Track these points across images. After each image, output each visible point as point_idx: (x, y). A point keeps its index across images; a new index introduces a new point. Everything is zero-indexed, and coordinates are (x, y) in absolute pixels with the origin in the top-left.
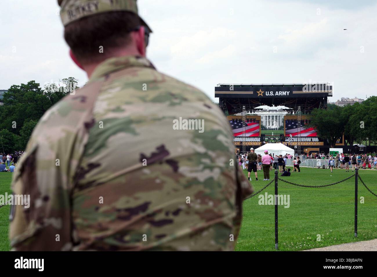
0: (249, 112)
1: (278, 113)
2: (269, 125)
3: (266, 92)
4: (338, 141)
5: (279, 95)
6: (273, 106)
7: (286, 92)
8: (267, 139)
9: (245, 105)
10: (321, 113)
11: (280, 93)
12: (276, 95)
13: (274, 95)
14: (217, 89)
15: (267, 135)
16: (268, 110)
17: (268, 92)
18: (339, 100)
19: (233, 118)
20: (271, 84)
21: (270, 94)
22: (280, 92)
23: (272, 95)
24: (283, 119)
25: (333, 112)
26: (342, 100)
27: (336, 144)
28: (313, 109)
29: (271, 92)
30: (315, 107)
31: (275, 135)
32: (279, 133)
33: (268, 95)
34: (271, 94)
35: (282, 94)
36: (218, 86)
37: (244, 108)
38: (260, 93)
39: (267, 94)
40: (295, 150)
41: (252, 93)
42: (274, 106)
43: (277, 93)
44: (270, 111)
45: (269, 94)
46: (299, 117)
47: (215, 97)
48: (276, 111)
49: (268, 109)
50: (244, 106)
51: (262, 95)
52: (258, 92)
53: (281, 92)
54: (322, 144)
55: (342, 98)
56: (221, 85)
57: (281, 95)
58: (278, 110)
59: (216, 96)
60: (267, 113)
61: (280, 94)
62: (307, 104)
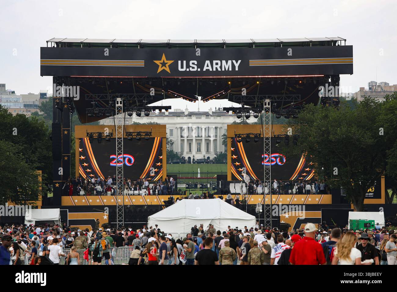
0: (134, 114)
1: (212, 120)
2: (190, 151)
3: (180, 62)
4: (370, 192)
5: (214, 70)
6: (197, 99)
7: (232, 63)
8: (185, 186)
9: (121, 97)
10: (326, 116)
11: (217, 64)
12: (204, 70)
13: (199, 70)
14: (45, 53)
15: (184, 176)
16: (186, 113)
17: (185, 62)
18: (363, 88)
19: (89, 132)
20: (193, 42)
21: (188, 66)
22: (215, 62)
23: (195, 70)
24: (224, 135)
25: (356, 114)
26: (370, 88)
27: (365, 200)
28: (303, 108)
29: (191, 62)
30: (308, 102)
31: (204, 176)
32: (214, 171)
33: (184, 69)
34: (193, 68)
35: (221, 67)
36: (49, 46)
37: (119, 105)
38: (164, 64)
39: (182, 67)
40: (257, 217)
41: (140, 63)
42: (202, 99)
43: (207, 66)
44: (191, 115)
45: (186, 68)
46: (267, 128)
47: (42, 75)
48: (207, 114)
49: (187, 109)
50: (119, 100)
51: (168, 70)
52: (157, 62)
53: (219, 62)
54: (326, 199)
55: (372, 82)
56: (57, 43)
57: (219, 69)
58: (211, 113)
59: (45, 71)
60: (185, 120)
61: (216, 68)
62: (286, 94)
